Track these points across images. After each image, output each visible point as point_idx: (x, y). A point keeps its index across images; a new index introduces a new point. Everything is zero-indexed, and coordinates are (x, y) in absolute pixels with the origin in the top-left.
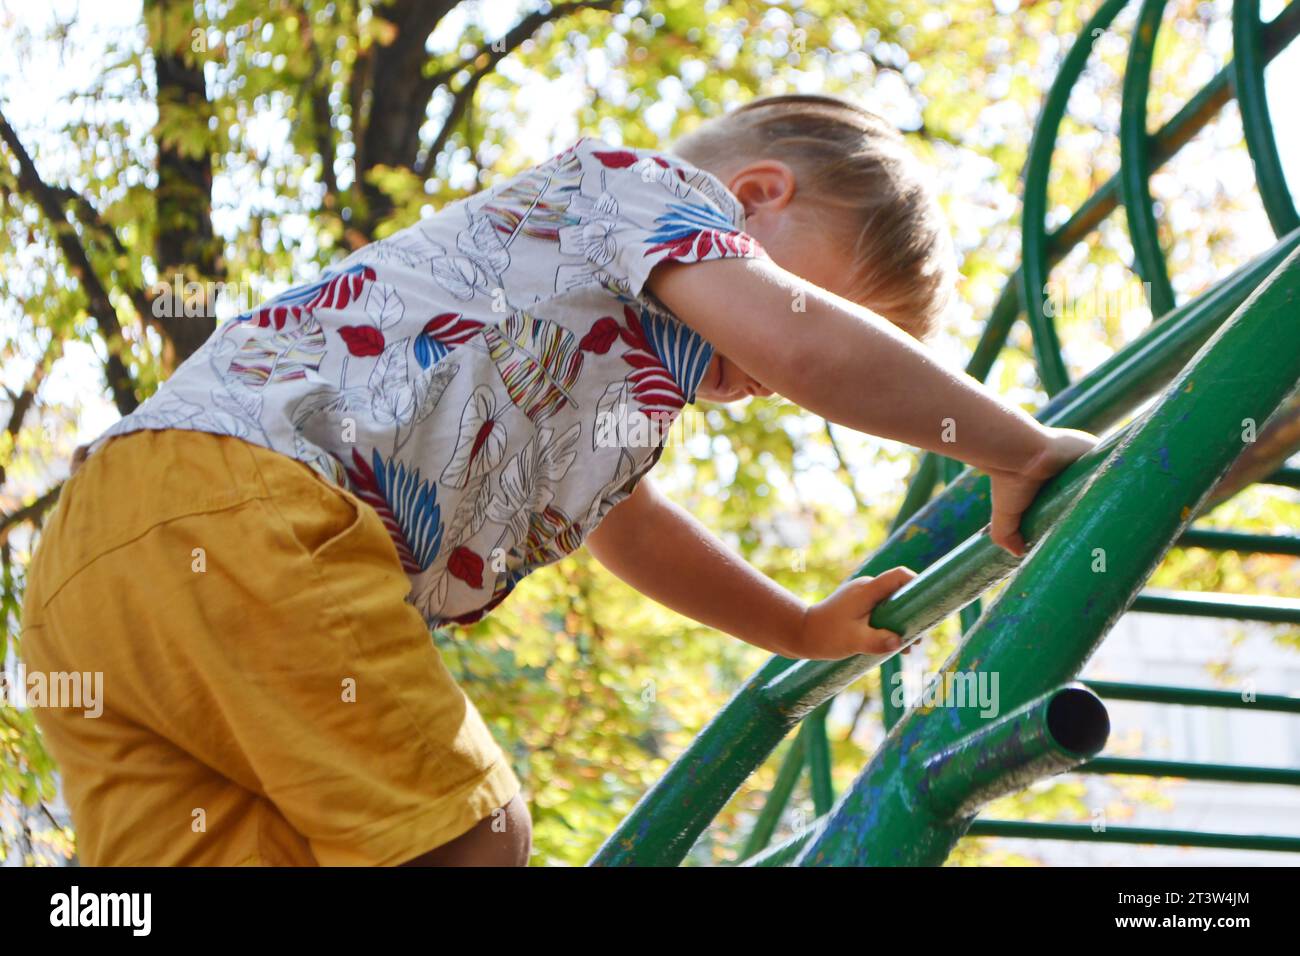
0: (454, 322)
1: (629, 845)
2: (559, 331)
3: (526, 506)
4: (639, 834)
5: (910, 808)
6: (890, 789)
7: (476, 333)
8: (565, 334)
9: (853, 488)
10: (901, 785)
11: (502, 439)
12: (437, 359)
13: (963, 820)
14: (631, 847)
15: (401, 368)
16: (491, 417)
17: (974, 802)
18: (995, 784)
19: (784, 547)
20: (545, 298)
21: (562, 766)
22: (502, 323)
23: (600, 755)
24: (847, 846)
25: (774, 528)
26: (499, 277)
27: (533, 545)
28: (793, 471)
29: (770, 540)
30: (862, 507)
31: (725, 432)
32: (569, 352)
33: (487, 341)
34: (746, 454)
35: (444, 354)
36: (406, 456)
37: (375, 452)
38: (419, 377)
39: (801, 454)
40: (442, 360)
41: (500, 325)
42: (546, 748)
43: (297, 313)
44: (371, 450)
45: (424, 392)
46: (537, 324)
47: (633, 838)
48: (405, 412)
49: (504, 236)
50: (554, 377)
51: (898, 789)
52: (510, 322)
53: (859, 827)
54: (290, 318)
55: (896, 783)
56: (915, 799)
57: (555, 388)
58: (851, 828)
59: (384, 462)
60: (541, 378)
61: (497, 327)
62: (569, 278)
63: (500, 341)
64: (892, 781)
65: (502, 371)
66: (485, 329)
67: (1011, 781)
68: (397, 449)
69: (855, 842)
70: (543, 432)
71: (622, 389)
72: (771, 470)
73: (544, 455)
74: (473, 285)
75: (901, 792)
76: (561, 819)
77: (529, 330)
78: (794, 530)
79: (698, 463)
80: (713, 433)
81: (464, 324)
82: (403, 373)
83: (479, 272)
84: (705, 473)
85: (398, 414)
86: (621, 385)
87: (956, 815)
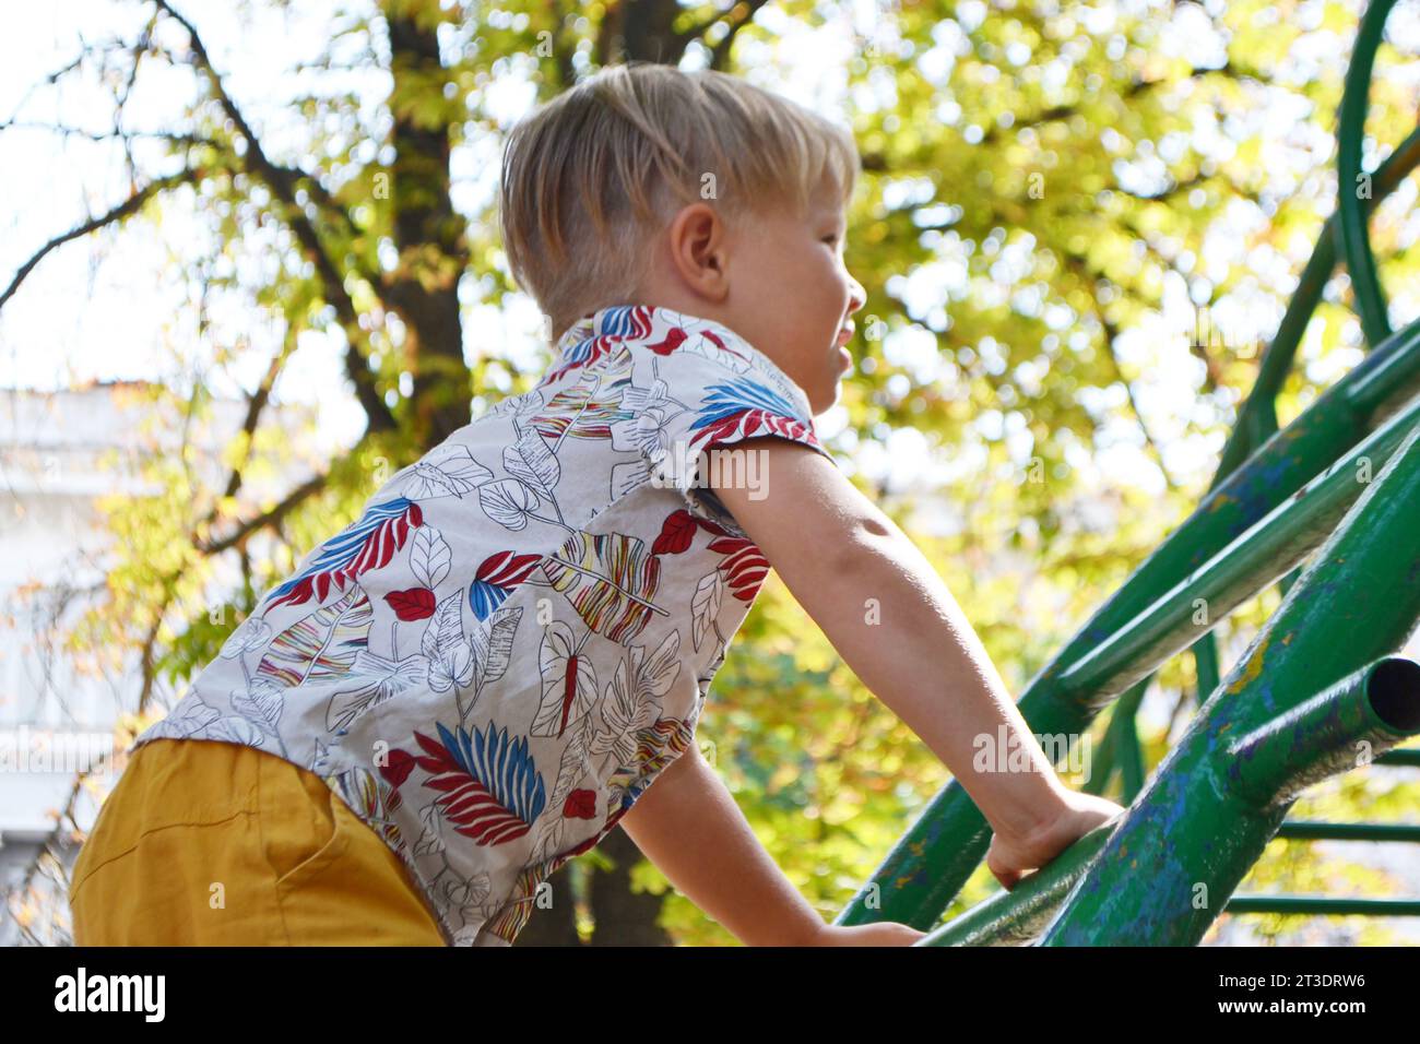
0: (508, 561)
1: (919, 850)
2: (625, 540)
3: (630, 729)
4: (929, 837)
5: (1220, 797)
6: (1197, 776)
7: (534, 567)
8: (632, 543)
9: (1161, 465)
10: (1210, 771)
11: (589, 670)
12: (495, 605)
13: (1280, 807)
14: (921, 852)
15: (455, 625)
16: (572, 653)
17: (1290, 786)
18: (1314, 766)
19: (1085, 532)
20: (602, 511)
21: (850, 777)
22: (560, 550)
23: (892, 764)
24: (1152, 839)
25: (1075, 511)
26: (551, 494)
27: (646, 757)
28: (1094, 448)
29: (1071, 526)
30: (1172, 486)
31: (1018, 408)
32: (641, 560)
33: (547, 574)
34: (1043, 431)
35: (503, 598)
36: (478, 719)
37: (438, 725)
38: (477, 633)
39: (1102, 429)
40: (501, 606)
41: (558, 552)
42: (833, 759)
43: (340, 578)
44: (434, 725)
45: (485, 646)
46: (598, 540)
47: (923, 843)
48: (464, 672)
49: (551, 441)
50: (630, 591)
51: (1206, 775)
52: (569, 547)
53: (1165, 819)
54: (333, 586)
55: (1204, 769)
56: (1225, 786)
57: (635, 602)
58: (1157, 819)
59: (453, 733)
60: (617, 597)
61: (555, 555)
62: (625, 480)
63: (564, 569)
64: (1200, 767)
65: (573, 601)
66: (542, 561)
67: (1331, 764)
68: (463, 716)
69: (1161, 834)
70: (633, 650)
71: (715, 581)
72: (1070, 447)
73: (642, 672)
74: (524, 511)
75: (1210, 779)
76: (850, 836)
77: (591, 550)
78: (1098, 514)
79: (991, 443)
80: (1005, 410)
81: (519, 561)
82: (458, 630)
83: (530, 494)
84: (997, 454)
85: (456, 676)
86: (713, 576)
87: (1272, 802)
